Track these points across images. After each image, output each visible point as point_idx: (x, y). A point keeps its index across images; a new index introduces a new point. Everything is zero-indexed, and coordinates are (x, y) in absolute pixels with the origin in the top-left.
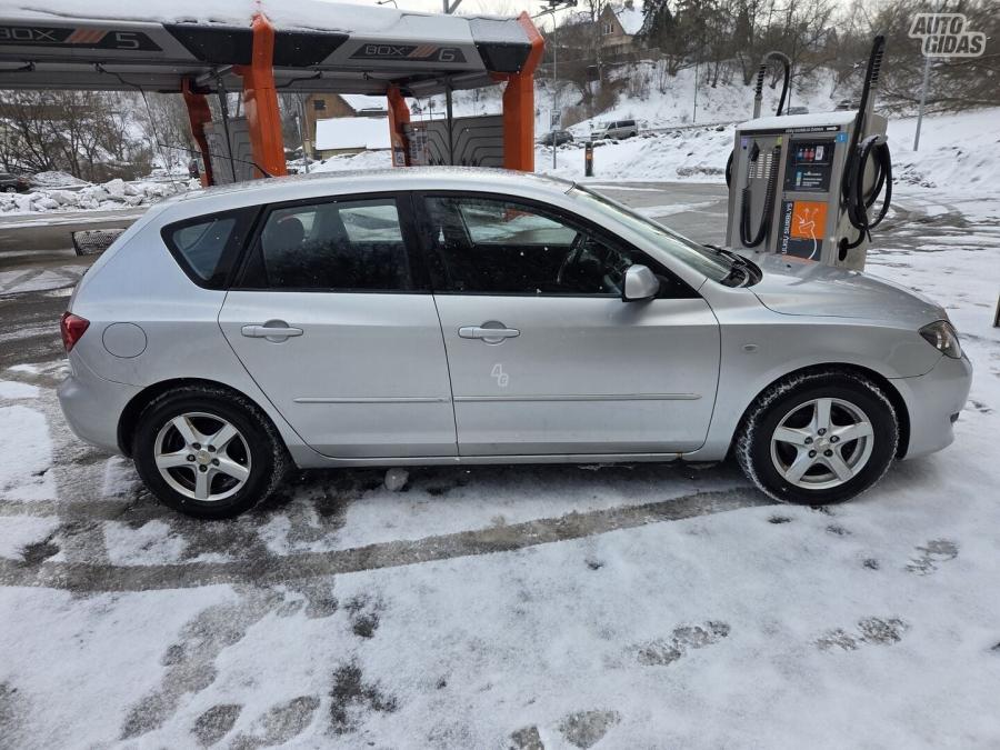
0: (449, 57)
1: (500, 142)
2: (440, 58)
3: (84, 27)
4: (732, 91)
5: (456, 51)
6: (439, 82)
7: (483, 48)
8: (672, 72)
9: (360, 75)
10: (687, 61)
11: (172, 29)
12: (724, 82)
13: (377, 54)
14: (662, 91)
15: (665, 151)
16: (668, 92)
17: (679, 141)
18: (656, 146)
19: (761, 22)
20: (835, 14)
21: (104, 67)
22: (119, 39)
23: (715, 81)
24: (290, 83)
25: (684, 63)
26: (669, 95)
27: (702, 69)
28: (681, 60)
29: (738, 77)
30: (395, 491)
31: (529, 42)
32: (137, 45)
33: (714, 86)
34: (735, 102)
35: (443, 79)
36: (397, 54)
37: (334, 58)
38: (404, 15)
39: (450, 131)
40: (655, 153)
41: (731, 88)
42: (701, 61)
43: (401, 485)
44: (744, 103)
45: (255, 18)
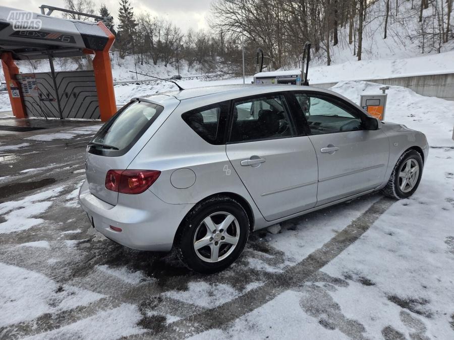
0: (67, 40)
1: (94, 84)
2: (62, 40)
4: (150, 67)
5: (71, 37)
6: (43, 53)
7: (85, 37)
8: (122, 57)
10: (128, 53)
12: (146, 63)
13: (26, 35)
14: (120, 65)
15: (144, 91)
16: (122, 66)
17: (150, 86)
18: (139, 88)
19: (155, 39)
20: (184, 39)
23: (142, 62)
25: (127, 54)
26: (123, 67)
27: (136, 56)
28: (125, 52)
29: (151, 61)
30: (278, 234)
31: (107, 37)
33: (142, 64)
34: (152, 71)
35: (45, 51)
36: (38, 36)
37: (1, 35)
39: (54, 78)
40: (140, 92)
41: (149, 65)
42: (134, 53)
43: (278, 230)
44: (156, 72)
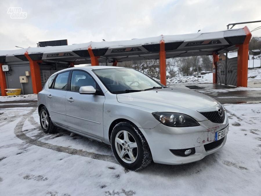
0: (216, 43)
2: (212, 43)
3: (128, 48)
5: (217, 41)
7: (226, 39)
9: (198, 51)
11: (144, 46)
13: (192, 45)
21: (141, 55)
22: (134, 49)
24: (180, 55)
31: (245, 34)
32: (137, 50)
36: (198, 44)
37: (180, 47)
38: (202, 34)
39: (226, 63)
45: (161, 41)
